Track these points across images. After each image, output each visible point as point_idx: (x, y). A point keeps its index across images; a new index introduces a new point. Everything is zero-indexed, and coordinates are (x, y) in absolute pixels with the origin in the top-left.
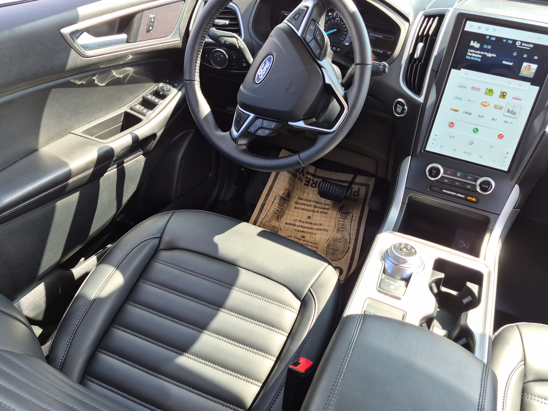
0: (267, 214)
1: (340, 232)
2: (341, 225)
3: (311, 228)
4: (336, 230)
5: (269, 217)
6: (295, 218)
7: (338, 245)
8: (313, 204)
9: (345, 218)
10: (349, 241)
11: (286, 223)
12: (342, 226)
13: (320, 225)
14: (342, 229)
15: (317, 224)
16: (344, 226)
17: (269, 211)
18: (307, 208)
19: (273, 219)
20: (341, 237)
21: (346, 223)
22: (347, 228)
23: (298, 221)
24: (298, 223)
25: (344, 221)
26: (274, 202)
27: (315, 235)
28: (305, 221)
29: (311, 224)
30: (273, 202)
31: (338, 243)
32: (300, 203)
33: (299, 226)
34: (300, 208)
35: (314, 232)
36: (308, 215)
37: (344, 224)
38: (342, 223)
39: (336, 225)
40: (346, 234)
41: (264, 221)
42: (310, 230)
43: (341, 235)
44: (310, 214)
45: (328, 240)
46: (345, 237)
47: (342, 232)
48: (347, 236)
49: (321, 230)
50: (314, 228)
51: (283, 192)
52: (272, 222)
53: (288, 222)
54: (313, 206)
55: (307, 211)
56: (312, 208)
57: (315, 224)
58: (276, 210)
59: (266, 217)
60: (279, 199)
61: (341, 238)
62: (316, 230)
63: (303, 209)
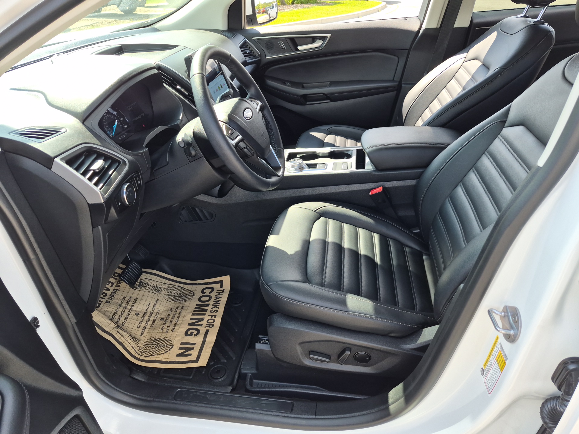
0: (132, 347)
1: (161, 290)
2: (153, 288)
3: (151, 313)
4: (158, 293)
5: (136, 346)
6: (136, 326)
7: (175, 294)
8: (121, 309)
9: (146, 284)
10: (171, 285)
11: (141, 335)
12: (155, 288)
13: (149, 305)
14: (158, 288)
15: (147, 309)
16: (155, 286)
17: (130, 344)
18: (125, 314)
19: (138, 343)
20: (165, 290)
21: (152, 284)
22: (158, 284)
23: (140, 324)
24: (143, 324)
25: (149, 285)
26: (122, 334)
27: (160, 311)
28: (141, 318)
29: (145, 313)
30: (122, 336)
31: (172, 293)
32: (117, 320)
33: (147, 323)
34: (124, 320)
35: (156, 310)
36: (135, 315)
37: (153, 286)
38: (151, 287)
39: (153, 292)
40: (164, 286)
41: (138, 352)
42: (153, 315)
43: (164, 290)
44: (133, 313)
45: (167, 300)
46: (167, 287)
47: (161, 289)
48: (167, 286)
49: (155, 305)
50: (151, 311)
51: (112, 322)
52: (140, 346)
53: (139, 333)
54: (124, 309)
55: (129, 315)
56: (127, 311)
57: (147, 310)
58: (130, 337)
59: (135, 349)
60: (120, 329)
61: (167, 291)
62: (153, 310)
63: (126, 319)
